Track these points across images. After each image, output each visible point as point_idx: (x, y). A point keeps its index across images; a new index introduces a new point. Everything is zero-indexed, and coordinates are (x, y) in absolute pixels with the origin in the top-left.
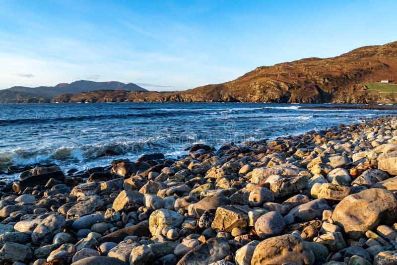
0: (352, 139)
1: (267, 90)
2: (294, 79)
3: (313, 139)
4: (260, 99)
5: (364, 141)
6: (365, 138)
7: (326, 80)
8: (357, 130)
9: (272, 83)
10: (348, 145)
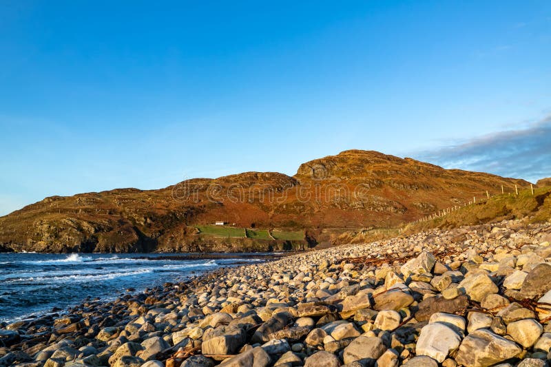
0: (180, 304)
1: (60, 234)
2: (103, 217)
3: (127, 309)
4: (48, 247)
5: (195, 307)
6: (196, 303)
7: (148, 219)
8: (187, 290)
9: (70, 223)
10: (173, 315)
